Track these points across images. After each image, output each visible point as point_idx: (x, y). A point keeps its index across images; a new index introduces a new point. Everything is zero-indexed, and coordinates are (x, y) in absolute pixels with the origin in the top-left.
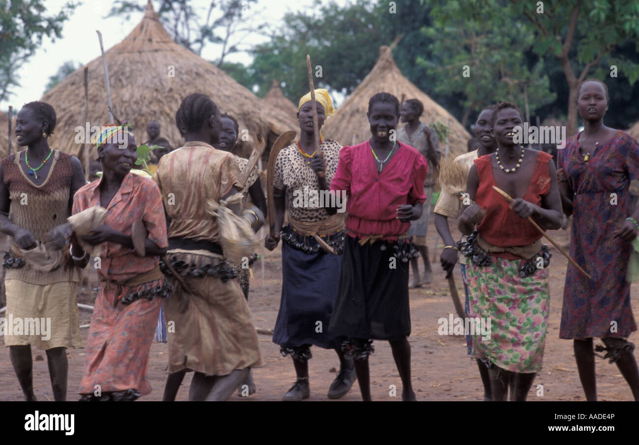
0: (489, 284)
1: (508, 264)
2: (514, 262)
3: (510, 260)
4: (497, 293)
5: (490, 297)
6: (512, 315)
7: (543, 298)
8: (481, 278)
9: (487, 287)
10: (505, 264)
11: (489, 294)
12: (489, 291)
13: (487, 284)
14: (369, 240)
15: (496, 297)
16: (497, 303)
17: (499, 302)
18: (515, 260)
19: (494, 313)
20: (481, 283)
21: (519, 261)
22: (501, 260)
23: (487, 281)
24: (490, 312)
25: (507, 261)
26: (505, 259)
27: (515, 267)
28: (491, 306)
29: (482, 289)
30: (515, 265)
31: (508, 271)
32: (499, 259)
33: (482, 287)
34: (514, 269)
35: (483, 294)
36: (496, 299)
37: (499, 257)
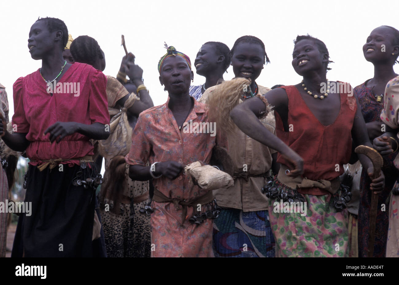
0: (297, 222)
1: (318, 201)
2: (322, 198)
3: (318, 196)
4: (305, 231)
6: (321, 253)
7: (345, 240)
9: (295, 225)
10: (314, 201)
13: (295, 222)
14: (48, 166)
15: (304, 235)
16: (304, 241)
17: (307, 240)
18: (323, 196)
19: (302, 252)
20: (289, 222)
21: (326, 196)
22: (309, 196)
23: (295, 219)
24: (298, 251)
25: (315, 197)
26: (313, 195)
27: (324, 203)
28: (298, 245)
29: (290, 228)
30: (324, 201)
31: (319, 208)
32: (307, 196)
33: (290, 226)
34: (323, 205)
35: (291, 232)
36: (304, 237)
37: (306, 194)
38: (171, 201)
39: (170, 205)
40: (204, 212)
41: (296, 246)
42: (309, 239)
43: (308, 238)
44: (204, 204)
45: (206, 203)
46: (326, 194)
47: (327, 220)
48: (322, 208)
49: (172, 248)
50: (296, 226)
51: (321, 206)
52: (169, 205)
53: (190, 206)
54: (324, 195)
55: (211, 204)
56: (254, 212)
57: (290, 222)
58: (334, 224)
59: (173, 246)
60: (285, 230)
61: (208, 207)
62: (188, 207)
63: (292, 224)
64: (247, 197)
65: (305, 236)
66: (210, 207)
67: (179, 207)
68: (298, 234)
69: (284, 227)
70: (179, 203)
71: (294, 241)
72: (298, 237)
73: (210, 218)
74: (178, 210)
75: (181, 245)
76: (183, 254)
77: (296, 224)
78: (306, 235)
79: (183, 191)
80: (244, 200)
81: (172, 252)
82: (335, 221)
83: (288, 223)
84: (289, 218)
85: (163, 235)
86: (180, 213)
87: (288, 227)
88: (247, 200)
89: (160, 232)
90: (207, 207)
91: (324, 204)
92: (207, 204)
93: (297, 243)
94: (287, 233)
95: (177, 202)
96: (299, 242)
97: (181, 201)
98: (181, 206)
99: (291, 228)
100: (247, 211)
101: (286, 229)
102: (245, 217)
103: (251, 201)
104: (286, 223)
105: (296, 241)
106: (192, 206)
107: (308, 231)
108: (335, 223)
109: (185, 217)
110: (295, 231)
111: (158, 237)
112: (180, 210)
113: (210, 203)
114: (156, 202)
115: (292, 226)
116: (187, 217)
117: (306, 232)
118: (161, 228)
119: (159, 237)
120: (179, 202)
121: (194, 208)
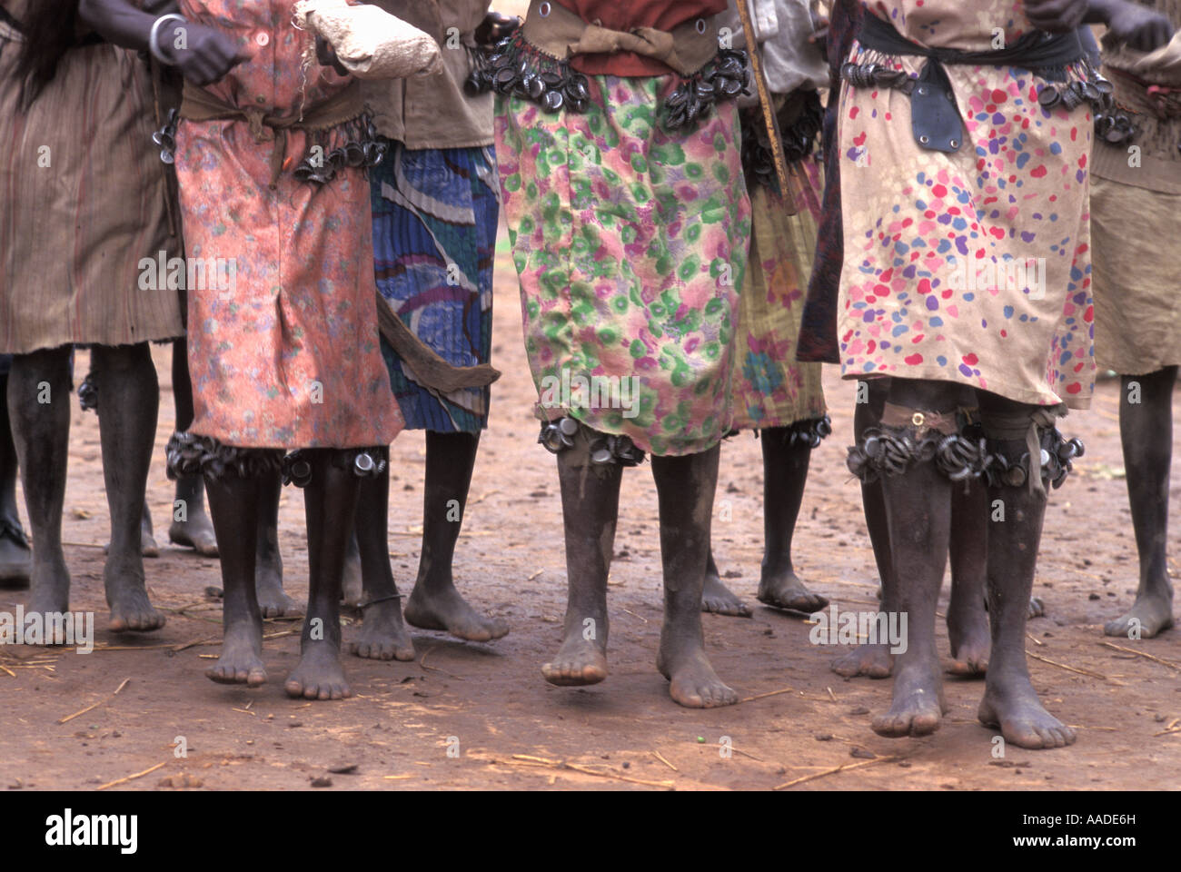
0: (574, 166)
1: (633, 96)
2: (648, 87)
3: (635, 80)
4: (596, 195)
5: (577, 208)
7: (707, 220)
8: (549, 151)
9: (568, 175)
10: (622, 97)
11: (572, 196)
12: (574, 188)
13: (568, 167)
15: (595, 207)
16: (594, 224)
17: (602, 223)
18: (652, 79)
19: (587, 258)
20: (551, 166)
21: (661, 79)
22: (606, 81)
23: (569, 155)
24: (574, 254)
25: (624, 84)
26: (619, 77)
27: (650, 102)
28: (577, 237)
29: (552, 184)
30: (652, 96)
31: (633, 117)
32: (602, 80)
33: (552, 178)
34: (647, 109)
35: (555, 197)
36: (595, 213)
37: (599, 75)
38: (241, 117)
39: (236, 127)
40: (338, 146)
41: (569, 240)
42: (608, 221)
43: (604, 217)
44: (336, 122)
45: (343, 120)
46: (662, 75)
47: (656, 155)
48: (645, 118)
49: (250, 271)
50: (573, 178)
51: (642, 113)
52: (231, 127)
53: (294, 129)
54: (655, 77)
55: (358, 123)
56: (439, 150)
57: (554, 168)
58: (676, 167)
59: (253, 264)
60: (538, 192)
61: (350, 132)
62: (289, 133)
63: (561, 172)
64: (419, 105)
65: (598, 210)
66: (356, 133)
67: (263, 133)
68: (576, 202)
69: (536, 181)
70: (265, 123)
71: (563, 223)
72: (576, 213)
73: (357, 164)
74: (260, 142)
75: (276, 256)
76: (284, 286)
77: (572, 172)
78: (601, 208)
79: (274, 79)
80: (410, 114)
81: (251, 282)
82: (681, 158)
83: (546, 168)
84: (551, 156)
85: (219, 234)
86: (268, 150)
87: (546, 181)
88: (417, 113)
89: (208, 225)
90: (345, 134)
91: (652, 106)
92: (345, 123)
93: (574, 231)
94: (544, 201)
95: (257, 118)
96: (578, 227)
97: (267, 116)
98: (269, 130)
99: (556, 184)
100: (417, 146)
101: (541, 187)
102: (411, 167)
103: (433, 116)
104: (539, 169)
105: (571, 224)
106: (302, 128)
107: (605, 195)
108: (680, 166)
109: (282, 163)
110: (568, 194)
111: (203, 239)
112: (269, 141)
113: (354, 120)
114: (192, 120)
115: (558, 180)
116: (286, 162)
117: (600, 200)
118: (209, 210)
119: (206, 241)
120: (262, 115)
121: (308, 135)
